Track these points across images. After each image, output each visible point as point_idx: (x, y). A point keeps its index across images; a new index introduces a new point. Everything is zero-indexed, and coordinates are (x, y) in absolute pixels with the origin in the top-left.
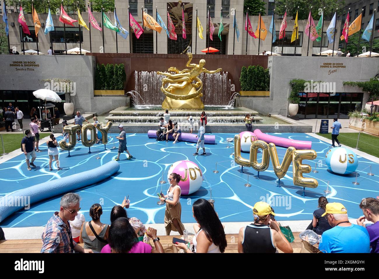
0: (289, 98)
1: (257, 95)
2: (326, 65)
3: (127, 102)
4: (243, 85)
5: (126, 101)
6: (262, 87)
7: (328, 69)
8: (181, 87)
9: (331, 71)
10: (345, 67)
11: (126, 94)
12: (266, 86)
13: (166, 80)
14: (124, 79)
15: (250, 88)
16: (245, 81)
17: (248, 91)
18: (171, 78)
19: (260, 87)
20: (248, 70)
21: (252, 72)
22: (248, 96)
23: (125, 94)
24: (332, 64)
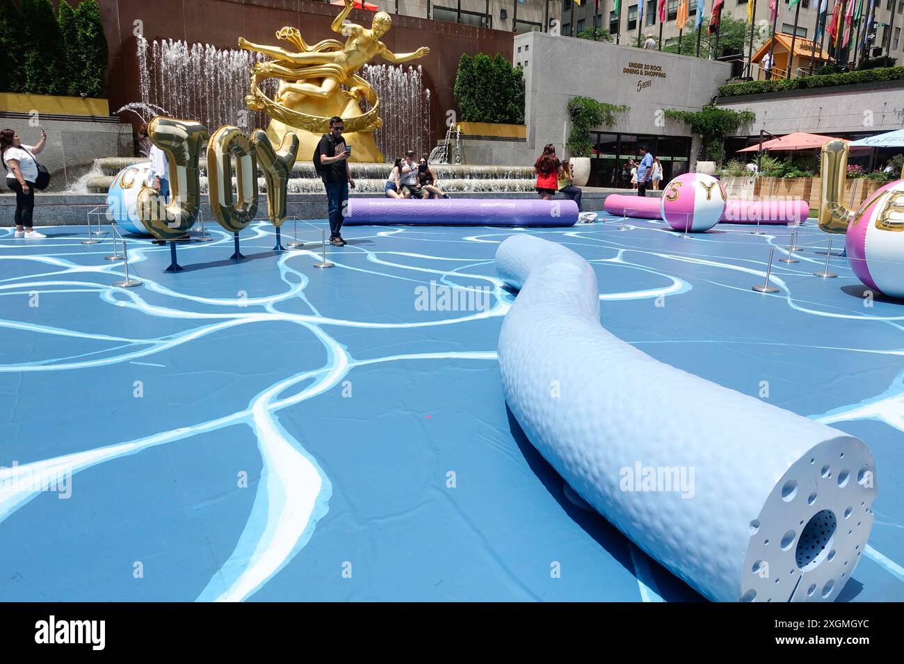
0: (567, 144)
1: (500, 136)
2: (633, 68)
3: (124, 144)
4: (467, 106)
5: (119, 140)
6: (510, 113)
7: (636, 78)
8: (321, 94)
9: (641, 83)
10: (663, 76)
11: (116, 115)
12: (518, 113)
13: (269, 67)
14: (101, 59)
15: (485, 115)
16: (472, 95)
17: (479, 121)
18: (285, 63)
19: (506, 113)
20: (475, 65)
21: (487, 71)
22: (479, 138)
23: (111, 114)
24: (644, 67)
